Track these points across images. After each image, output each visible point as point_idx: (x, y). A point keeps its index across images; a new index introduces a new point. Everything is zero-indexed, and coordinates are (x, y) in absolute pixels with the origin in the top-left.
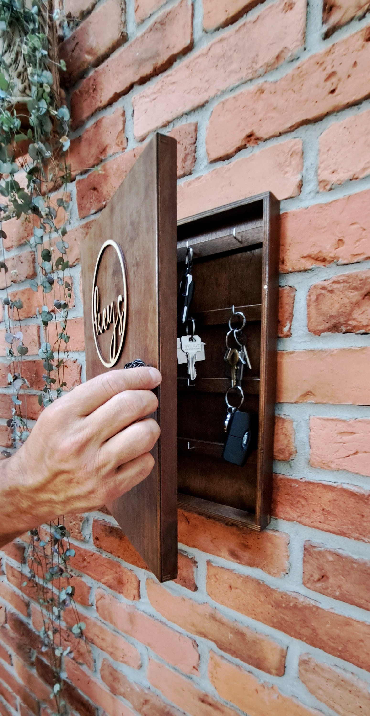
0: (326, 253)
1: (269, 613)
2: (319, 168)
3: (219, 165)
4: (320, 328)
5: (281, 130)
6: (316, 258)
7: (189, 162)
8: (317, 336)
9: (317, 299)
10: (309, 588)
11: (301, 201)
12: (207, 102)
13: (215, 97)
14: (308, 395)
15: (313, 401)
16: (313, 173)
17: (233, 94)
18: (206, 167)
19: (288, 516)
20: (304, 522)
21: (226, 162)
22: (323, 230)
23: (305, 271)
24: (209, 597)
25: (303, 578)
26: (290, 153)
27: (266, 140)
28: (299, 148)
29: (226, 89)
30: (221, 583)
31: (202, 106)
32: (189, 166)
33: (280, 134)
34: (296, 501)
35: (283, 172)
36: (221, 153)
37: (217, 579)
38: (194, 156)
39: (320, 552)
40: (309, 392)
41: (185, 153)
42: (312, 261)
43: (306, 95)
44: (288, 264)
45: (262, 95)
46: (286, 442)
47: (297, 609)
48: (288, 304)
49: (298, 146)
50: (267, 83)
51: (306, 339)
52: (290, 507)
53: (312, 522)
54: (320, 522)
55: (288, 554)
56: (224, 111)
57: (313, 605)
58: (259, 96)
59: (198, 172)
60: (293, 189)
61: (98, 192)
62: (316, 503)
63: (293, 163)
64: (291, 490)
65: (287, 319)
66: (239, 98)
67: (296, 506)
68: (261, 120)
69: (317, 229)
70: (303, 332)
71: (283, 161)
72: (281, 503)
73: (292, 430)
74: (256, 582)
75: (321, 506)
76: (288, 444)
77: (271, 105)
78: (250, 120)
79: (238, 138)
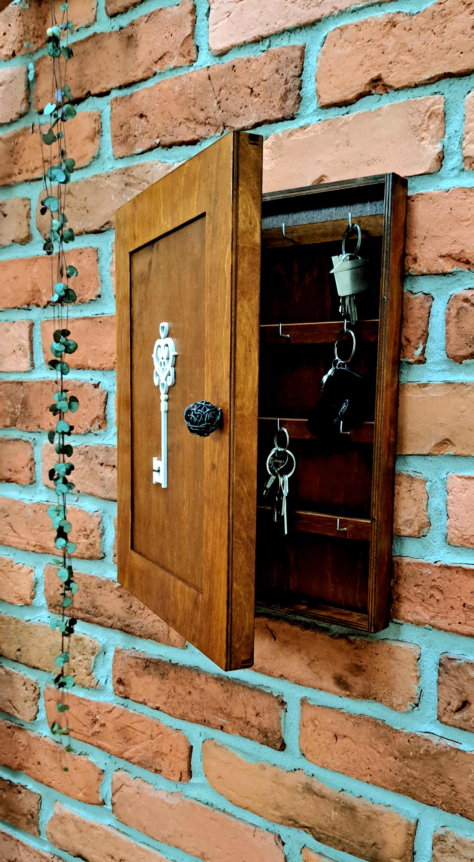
0: (469, 254)
1: (391, 770)
2: (464, 139)
3: (333, 113)
4: (461, 353)
5: (417, 79)
6: (457, 259)
7: (290, 102)
8: (457, 364)
9: (458, 313)
10: (446, 723)
11: (442, 178)
12: (319, 20)
13: (330, 16)
14: (445, 443)
15: (451, 453)
16: (457, 143)
17: (355, 19)
18: (315, 111)
19: (418, 618)
20: (438, 625)
21: (344, 110)
22: (466, 223)
23: (444, 274)
24: (303, 759)
25: (438, 707)
26: (428, 114)
27: (397, 90)
28: (439, 109)
29: (346, 9)
30: (322, 732)
31: (313, 24)
32: (290, 107)
33: (416, 86)
34: (429, 596)
35: (418, 138)
36: (337, 97)
37: (316, 725)
38: (299, 95)
39: (459, 667)
40: (447, 439)
41: (286, 88)
42: (453, 262)
43: (450, 42)
44: (422, 264)
45: (394, 30)
46: (415, 510)
47: (430, 758)
48: (421, 318)
49: (439, 104)
50: (401, 15)
51: (444, 367)
52: (421, 605)
53: (449, 624)
54: (460, 623)
55: (418, 675)
56: (342, 41)
57: (451, 747)
58: (390, 29)
59: (303, 117)
60: (430, 162)
61: (148, 122)
62: (455, 597)
63: (431, 127)
64: (422, 579)
65: (420, 338)
66: (363, 27)
67: (429, 602)
68: (391, 63)
69: (459, 221)
70: (440, 358)
71: (419, 123)
72: (410, 600)
73: (424, 493)
74: (373, 723)
75: (461, 600)
76: (418, 512)
77: (405, 45)
78: (377, 60)
79: (360, 82)
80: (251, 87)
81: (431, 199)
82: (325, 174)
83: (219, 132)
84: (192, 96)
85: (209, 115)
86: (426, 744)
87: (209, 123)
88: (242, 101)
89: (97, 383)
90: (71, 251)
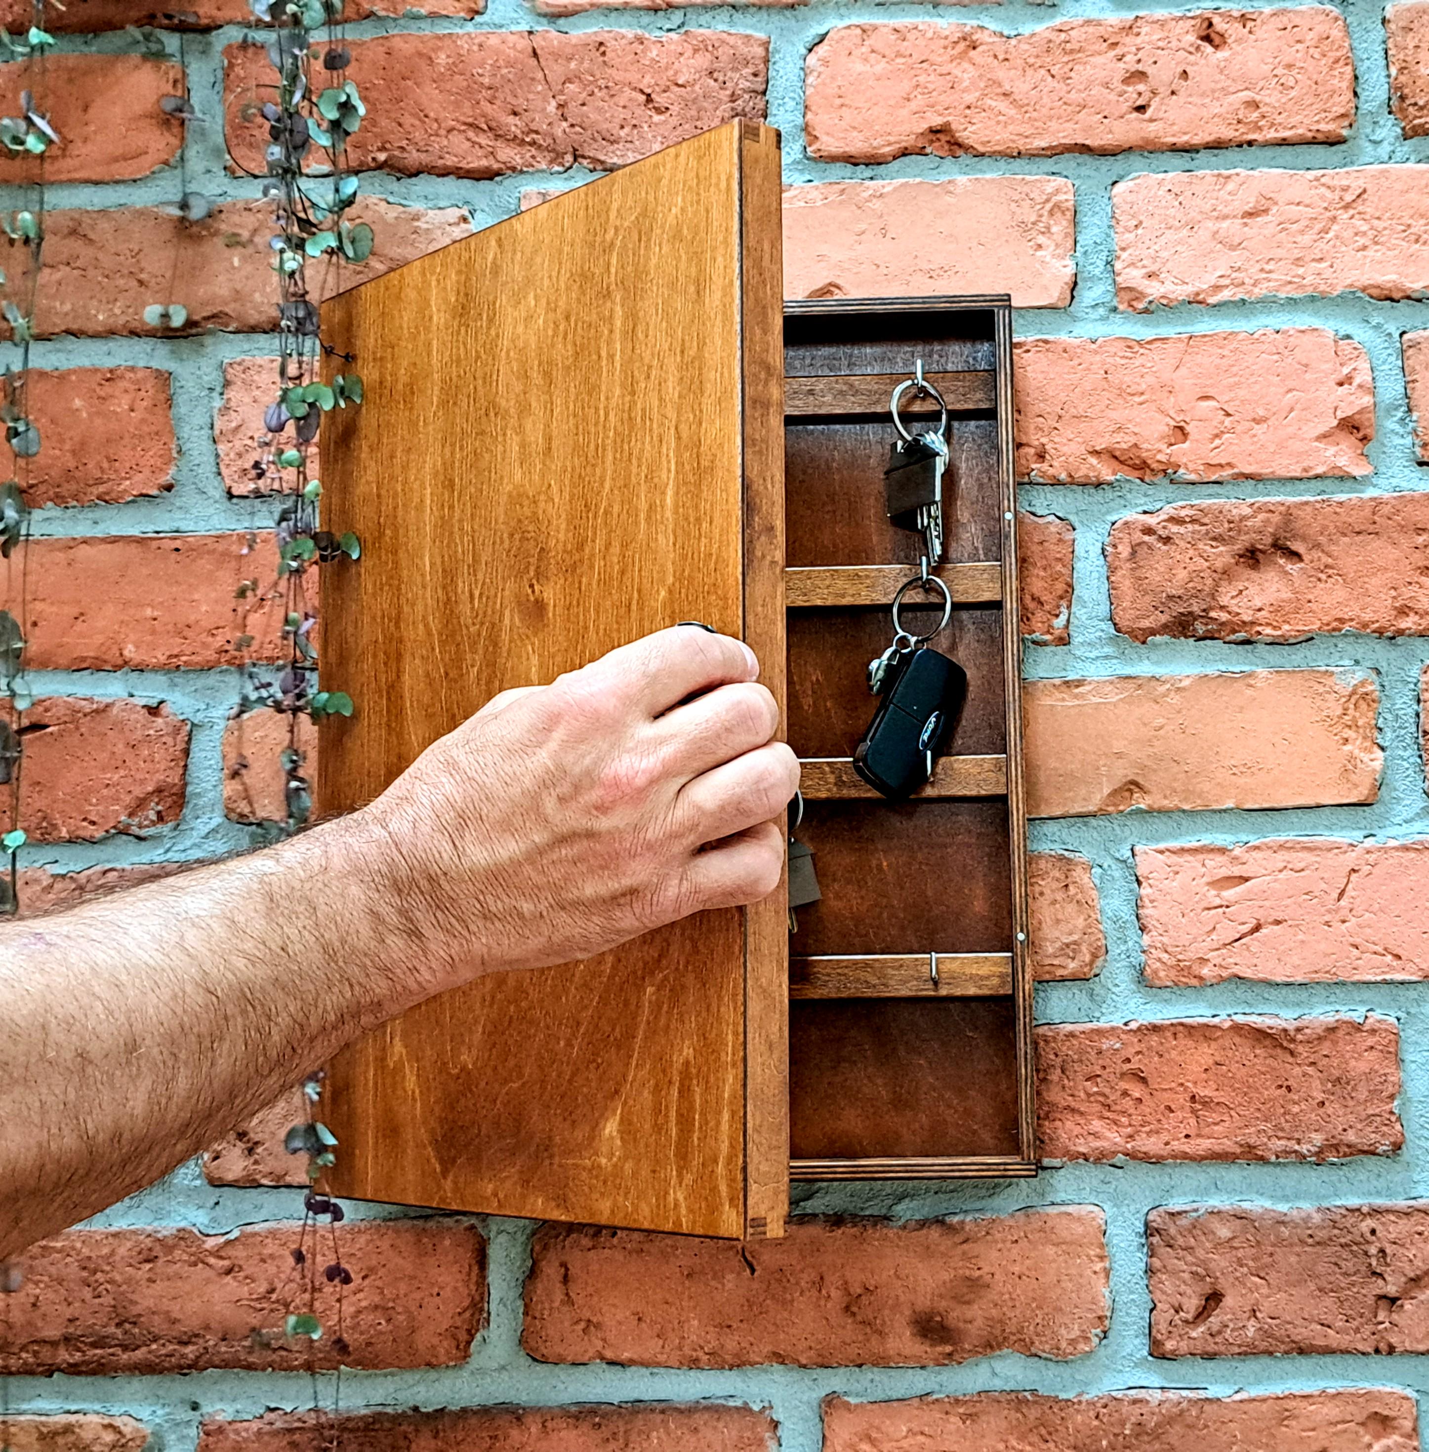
0: (1148, 450)
2: (1114, 259)
3: (840, 172)
4: (1146, 623)
5: (1021, 144)
6: (1123, 459)
8: (1137, 643)
9: (1134, 553)
14: (1128, 790)
15: (1142, 806)
16: (1100, 263)
19: (1099, 1144)
20: (1144, 1149)
21: (864, 171)
22: (1138, 399)
23: (1098, 485)
26: (1048, 206)
27: (981, 156)
28: (1066, 200)
33: (1018, 155)
34: (1119, 1094)
35: (1031, 243)
36: (857, 145)
40: (1130, 783)
41: (733, 109)
42: (1115, 463)
43: (1082, 95)
44: (1055, 463)
45: (972, 53)
47: (1146, 1438)
48: (1060, 560)
49: (1065, 193)
50: (986, 32)
51: (1108, 650)
52: (1102, 1118)
53: (1167, 1144)
54: (1187, 1136)
55: (1107, 1265)
56: (864, 49)
57: (1190, 1401)
58: (965, 52)
60: (1059, 289)
62: (1173, 1085)
63: (1054, 229)
64: (1101, 1063)
66: (910, 36)
67: (1118, 1108)
68: (969, 107)
69: (1123, 393)
70: (1099, 634)
71: (1033, 218)
72: (1073, 1110)
74: (1009, 1402)
75: (1186, 1089)
77: (997, 82)
78: (942, 98)
79: (906, 128)
80: (648, 91)
81: (1065, 351)
82: (839, 282)
83: (561, 164)
84: (486, 81)
85: (534, 126)
86: (1137, 1410)
87: (533, 143)
88: (621, 114)
89: (153, 703)
90: (74, 371)
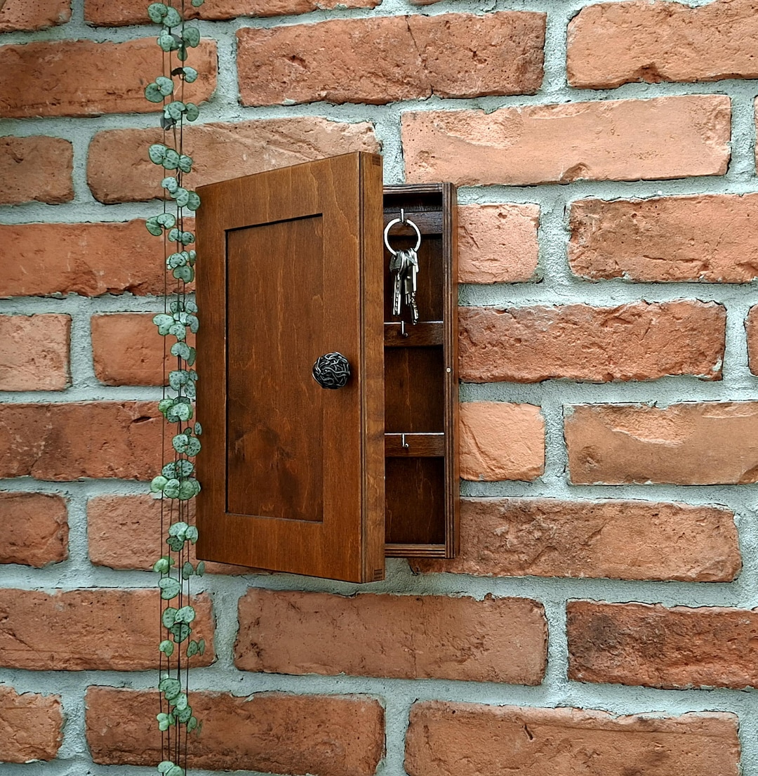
3: (589, 95)
5: (699, 75)
7: (530, 75)
16: (746, 147)
18: (561, 90)
19: (735, 679)
21: (602, 93)
26: (714, 113)
27: (673, 82)
28: (726, 109)
32: (530, 81)
33: (699, 82)
35: (702, 137)
36: (597, 78)
38: (541, 68)
41: (524, 59)
42: (752, 271)
43: (738, 43)
44: (715, 271)
45: (669, 19)
46: (726, 549)
48: (717, 330)
49: (725, 104)
50: (678, 6)
51: (746, 384)
52: (737, 663)
55: (738, 749)
56: (603, 19)
58: (665, 18)
59: (546, 94)
60: (720, 164)
61: (305, 67)
63: (718, 127)
64: (737, 631)
65: (717, 353)
66: (632, 10)
67: (748, 658)
68: (666, 53)
70: (742, 374)
71: (705, 121)
72: (721, 658)
73: (734, 529)
76: (731, 552)
77: (684, 37)
78: (649, 48)
79: (627, 67)
80: (474, 50)
82: (585, 162)
83: (424, 95)
84: (381, 47)
85: (408, 73)
87: (408, 83)
88: (459, 64)
